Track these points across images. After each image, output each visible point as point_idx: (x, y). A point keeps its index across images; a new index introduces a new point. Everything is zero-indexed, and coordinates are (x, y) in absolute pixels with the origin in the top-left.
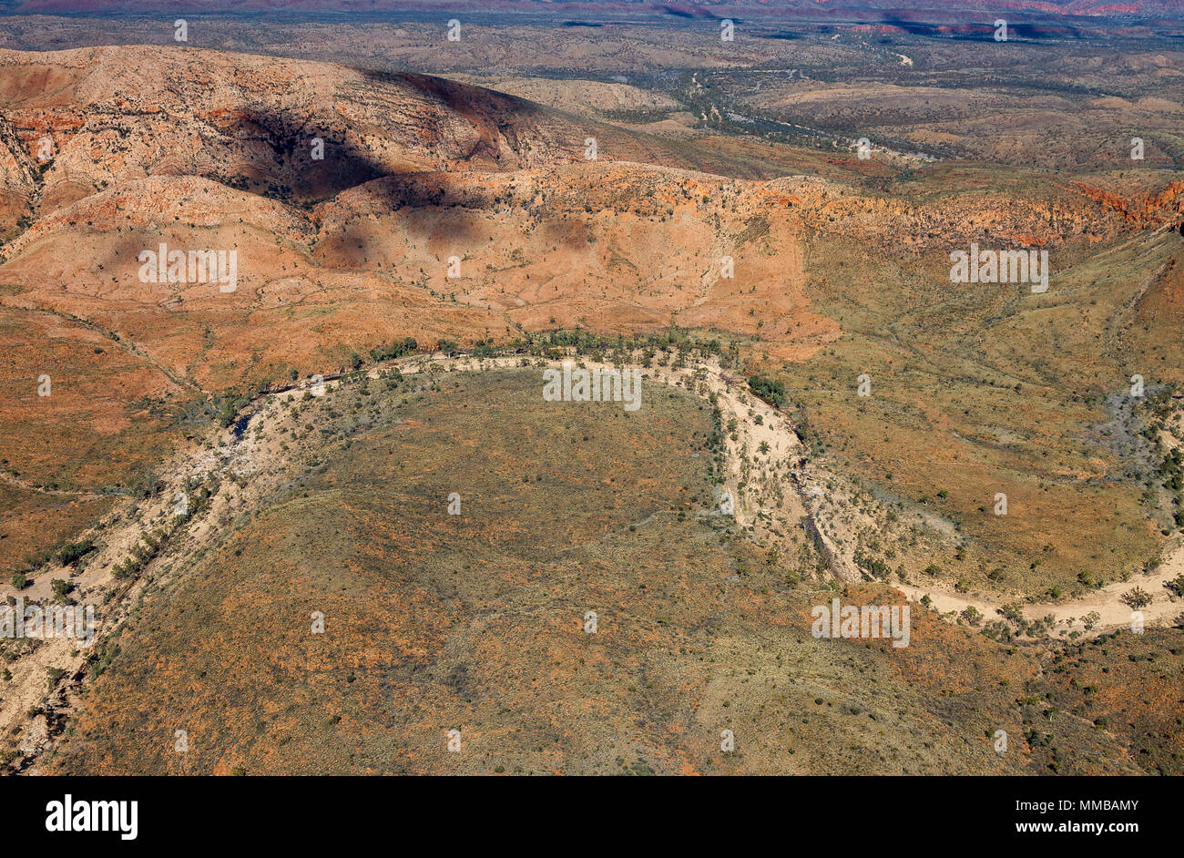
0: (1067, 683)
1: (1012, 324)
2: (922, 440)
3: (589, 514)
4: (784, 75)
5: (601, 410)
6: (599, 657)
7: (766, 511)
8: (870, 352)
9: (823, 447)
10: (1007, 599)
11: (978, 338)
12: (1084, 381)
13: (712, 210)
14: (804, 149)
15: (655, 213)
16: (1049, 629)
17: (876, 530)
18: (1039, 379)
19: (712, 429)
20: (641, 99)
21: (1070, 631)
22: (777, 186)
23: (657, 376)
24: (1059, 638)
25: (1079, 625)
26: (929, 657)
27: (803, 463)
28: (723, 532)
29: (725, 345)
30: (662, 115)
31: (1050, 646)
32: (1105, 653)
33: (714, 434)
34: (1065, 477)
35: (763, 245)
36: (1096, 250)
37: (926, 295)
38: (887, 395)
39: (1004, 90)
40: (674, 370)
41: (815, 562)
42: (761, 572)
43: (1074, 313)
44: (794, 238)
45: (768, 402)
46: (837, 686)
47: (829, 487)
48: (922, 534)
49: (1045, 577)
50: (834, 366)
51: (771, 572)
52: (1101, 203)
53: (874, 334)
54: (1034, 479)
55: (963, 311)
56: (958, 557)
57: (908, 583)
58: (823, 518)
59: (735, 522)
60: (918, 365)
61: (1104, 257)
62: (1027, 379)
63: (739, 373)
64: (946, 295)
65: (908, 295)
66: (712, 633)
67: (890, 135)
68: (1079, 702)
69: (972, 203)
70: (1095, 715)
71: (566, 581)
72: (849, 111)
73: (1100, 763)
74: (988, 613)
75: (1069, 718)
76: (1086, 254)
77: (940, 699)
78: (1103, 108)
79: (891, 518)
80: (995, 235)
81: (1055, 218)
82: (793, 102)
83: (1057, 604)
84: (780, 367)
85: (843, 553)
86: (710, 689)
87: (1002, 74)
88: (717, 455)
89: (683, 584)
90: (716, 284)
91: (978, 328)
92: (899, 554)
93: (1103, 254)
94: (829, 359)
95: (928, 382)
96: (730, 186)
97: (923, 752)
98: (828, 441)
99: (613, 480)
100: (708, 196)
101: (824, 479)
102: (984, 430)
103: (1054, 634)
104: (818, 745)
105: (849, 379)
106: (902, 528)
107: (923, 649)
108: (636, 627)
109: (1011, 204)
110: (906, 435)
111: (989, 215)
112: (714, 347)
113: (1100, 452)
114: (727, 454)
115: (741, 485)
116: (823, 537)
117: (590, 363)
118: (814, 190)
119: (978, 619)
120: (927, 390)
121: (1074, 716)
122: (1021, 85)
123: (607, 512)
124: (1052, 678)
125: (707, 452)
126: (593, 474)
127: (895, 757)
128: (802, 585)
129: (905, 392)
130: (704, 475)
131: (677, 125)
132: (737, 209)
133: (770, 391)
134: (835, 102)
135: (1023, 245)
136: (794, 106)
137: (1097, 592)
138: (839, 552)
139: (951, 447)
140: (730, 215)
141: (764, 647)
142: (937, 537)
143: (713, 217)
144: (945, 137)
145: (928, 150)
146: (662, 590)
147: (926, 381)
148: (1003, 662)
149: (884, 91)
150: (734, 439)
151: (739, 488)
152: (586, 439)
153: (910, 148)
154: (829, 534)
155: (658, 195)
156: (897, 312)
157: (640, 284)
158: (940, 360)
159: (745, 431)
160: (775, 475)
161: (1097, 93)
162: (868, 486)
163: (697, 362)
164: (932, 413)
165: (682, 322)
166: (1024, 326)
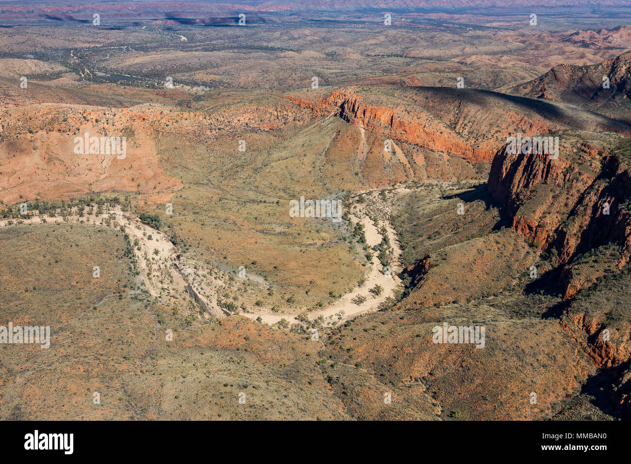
0: (338, 348)
1: (268, 170)
2: (237, 236)
3: (68, 304)
4: (121, 50)
5: (62, 244)
6: (97, 385)
7: (165, 286)
8: (200, 193)
9: (187, 247)
10: (298, 312)
11: (252, 179)
12: (308, 195)
13: (101, 126)
14: (141, 88)
15: (69, 130)
16: (322, 323)
17: (225, 287)
18: (286, 197)
19: (126, 246)
20: (44, 67)
21: (332, 322)
22: (136, 110)
23: (88, 221)
24: (328, 326)
25: (335, 318)
26: (270, 349)
27: (178, 257)
28: (145, 301)
29: (122, 199)
30: (58, 75)
31: (325, 331)
32: (352, 330)
33: (128, 248)
34: (311, 244)
35: (132, 142)
36: (301, 128)
37: (222, 160)
38: (214, 215)
39: (235, 51)
40: (97, 216)
41: (198, 309)
42: (171, 320)
43: (297, 161)
44: (149, 137)
45: (152, 227)
46: (231, 374)
47: (195, 268)
48: (249, 285)
49: (315, 296)
50: (183, 203)
51: (177, 319)
52: (300, 105)
53: (200, 184)
54: (297, 248)
55: (242, 166)
56: (269, 294)
57: (248, 312)
58: (196, 285)
59: (150, 295)
60: (226, 197)
61: (306, 132)
62: (280, 197)
63: (133, 213)
64: (232, 159)
65: (213, 161)
66: (154, 359)
67: (183, 78)
68: (346, 357)
69: (238, 110)
70: (355, 361)
71: (65, 344)
72: (160, 67)
73: (366, 386)
74: (291, 320)
75: (343, 366)
76: (297, 131)
77: (280, 369)
78: (285, 57)
79: (231, 279)
80: (251, 126)
81: (279, 115)
82: (129, 64)
83: (322, 309)
84: (155, 207)
85: (211, 302)
86: (165, 390)
87: (233, 43)
88: (132, 260)
89: (131, 334)
90: (110, 166)
91: (252, 174)
92: (240, 297)
93: (305, 130)
94: (180, 199)
95: (233, 204)
96: (110, 112)
97: (285, 400)
98: (189, 244)
99: (77, 283)
100: (98, 118)
101: (192, 264)
102: (266, 226)
103: (325, 325)
104: (232, 409)
105: (193, 209)
106: (238, 284)
107: (266, 346)
108: (112, 363)
109: (257, 109)
110: (229, 235)
111: (247, 116)
112: (116, 201)
113: (324, 230)
114: (137, 259)
115: (149, 274)
116: (199, 295)
117: (48, 218)
118: (156, 111)
119: (287, 324)
120: (234, 209)
121: (345, 365)
122: (244, 48)
123: (78, 301)
124: (330, 347)
125: (126, 259)
126: (65, 281)
127: (272, 406)
128: (194, 323)
129: (223, 212)
130: (127, 272)
131: (68, 80)
132: (115, 124)
133: (152, 221)
134: (152, 62)
135: (266, 130)
136: (130, 66)
137: (339, 300)
138: (209, 302)
139: (252, 238)
140: (112, 128)
141: (185, 360)
142: (257, 286)
143: (103, 130)
144: (212, 77)
145: (205, 84)
146: (120, 340)
147: (232, 205)
148: (305, 344)
149: (177, 55)
150: (139, 249)
151: (148, 276)
152: (57, 262)
153: (195, 84)
154: (201, 293)
155: (70, 120)
156: (209, 171)
157: (67, 171)
158: (236, 193)
159: (144, 245)
160: (166, 266)
161: (281, 50)
162: (216, 264)
163: (109, 210)
164: (239, 221)
165: (96, 189)
166: (274, 171)
